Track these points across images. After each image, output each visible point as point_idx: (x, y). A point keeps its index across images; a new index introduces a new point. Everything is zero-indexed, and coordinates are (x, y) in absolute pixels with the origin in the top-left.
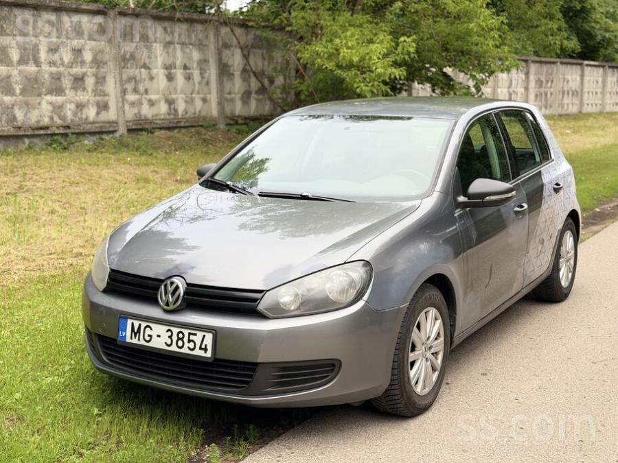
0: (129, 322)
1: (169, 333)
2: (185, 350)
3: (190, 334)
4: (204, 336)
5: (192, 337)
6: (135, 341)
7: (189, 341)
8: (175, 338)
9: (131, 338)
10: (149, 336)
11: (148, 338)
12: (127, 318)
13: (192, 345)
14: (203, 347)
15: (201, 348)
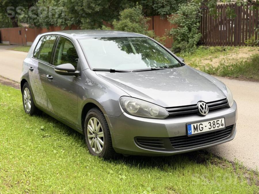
0: (192, 125)
1: (210, 124)
2: (216, 128)
3: (217, 121)
4: (222, 120)
5: (218, 122)
6: (196, 132)
7: (217, 124)
8: (212, 125)
9: (194, 132)
10: (202, 128)
11: (201, 129)
12: (191, 124)
13: (218, 125)
14: (222, 124)
15: (221, 125)
